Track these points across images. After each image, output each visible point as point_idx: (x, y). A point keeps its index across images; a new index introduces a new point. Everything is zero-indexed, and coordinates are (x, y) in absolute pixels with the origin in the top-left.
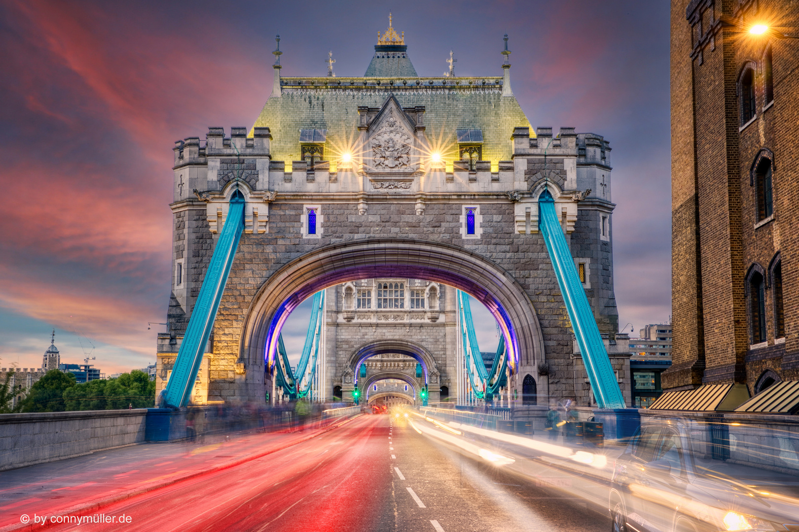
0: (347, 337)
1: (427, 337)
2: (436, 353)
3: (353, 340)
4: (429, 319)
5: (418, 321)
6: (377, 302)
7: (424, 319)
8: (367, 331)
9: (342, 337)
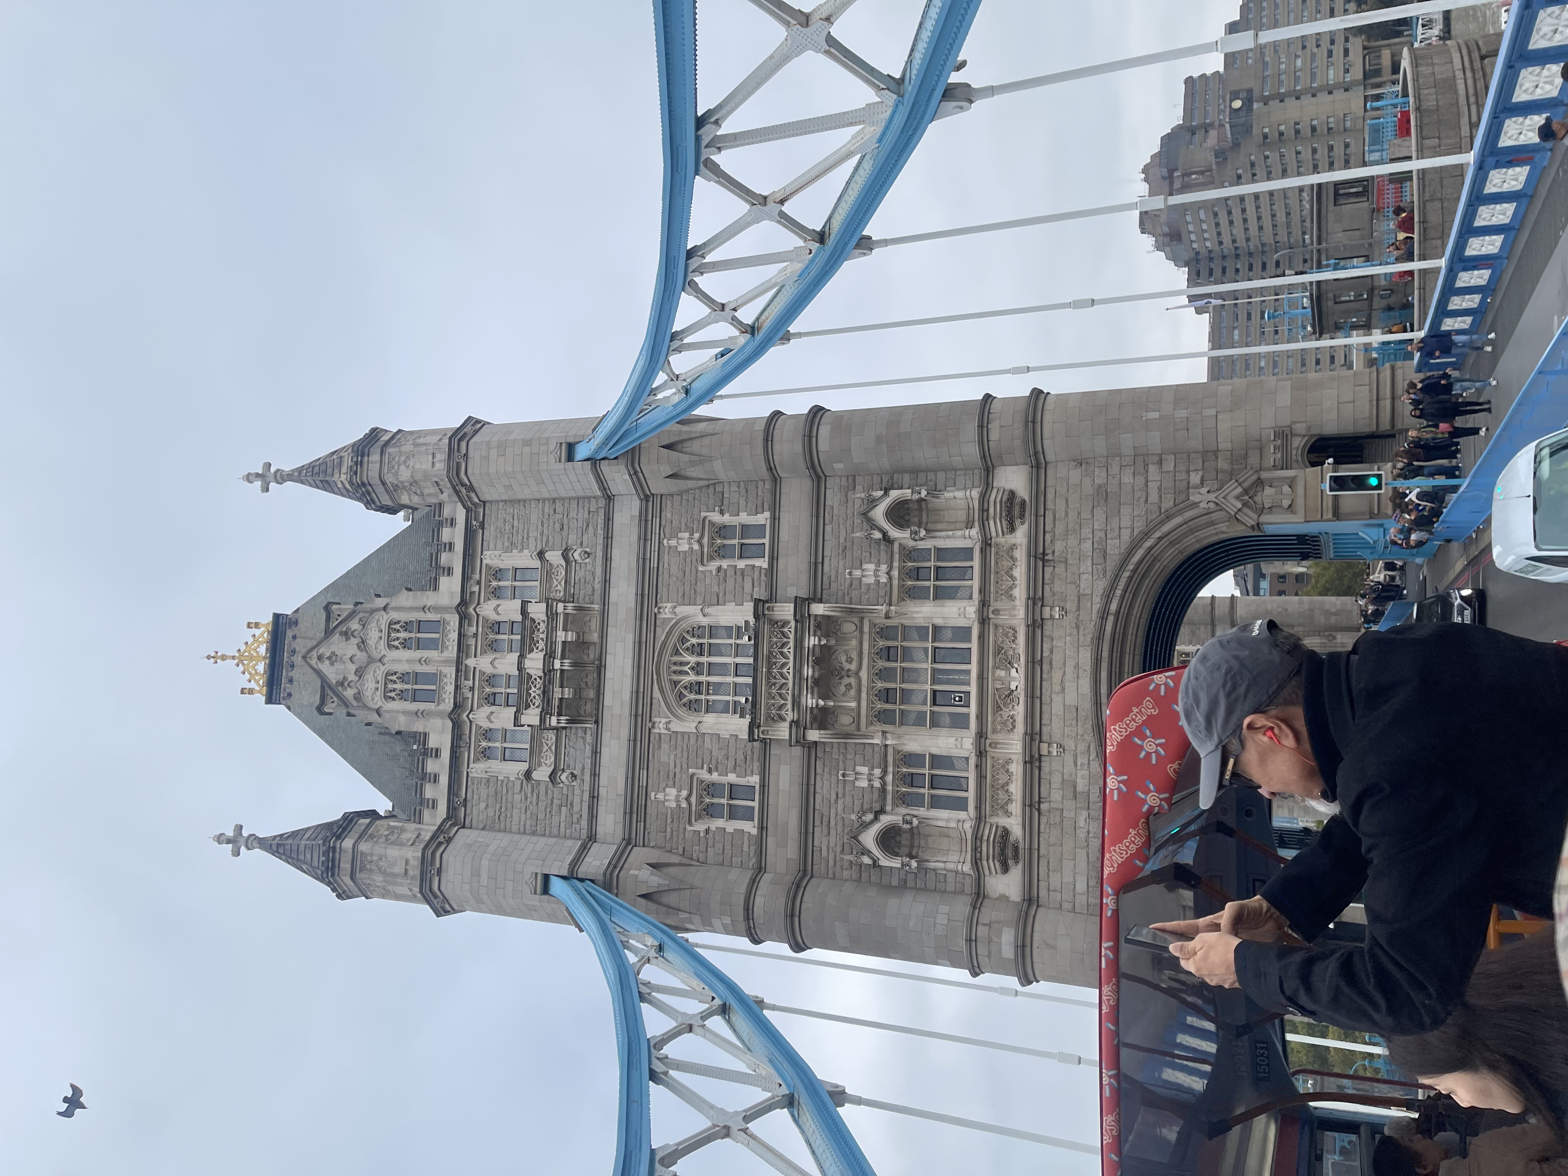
0: (1082, 865)
1: (1086, 532)
2: (1154, 497)
4: (1012, 529)
5: (1020, 572)
6: (944, 731)
7: (1013, 547)
8: (1056, 779)
9: (1081, 886)
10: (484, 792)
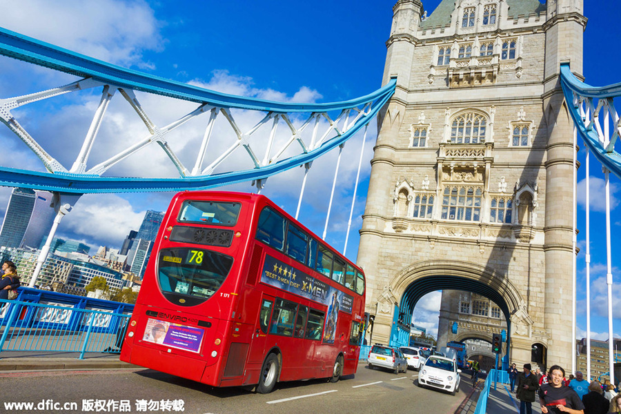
0: (394, 252)
3: (401, 256)
4: (517, 237)
6: (441, 210)
7: (510, 237)
8: (422, 246)
9: (387, 251)
10: (427, 52)
